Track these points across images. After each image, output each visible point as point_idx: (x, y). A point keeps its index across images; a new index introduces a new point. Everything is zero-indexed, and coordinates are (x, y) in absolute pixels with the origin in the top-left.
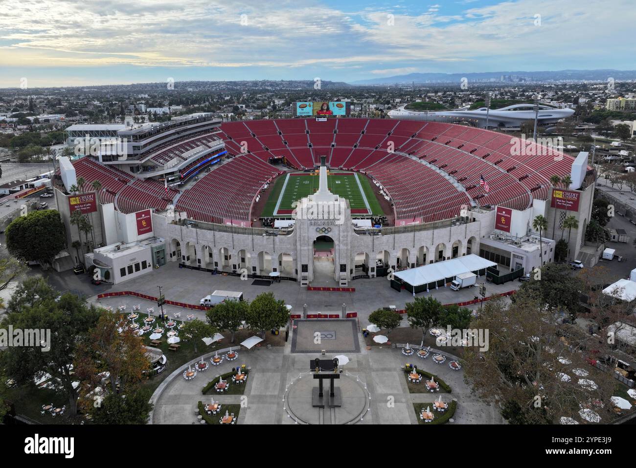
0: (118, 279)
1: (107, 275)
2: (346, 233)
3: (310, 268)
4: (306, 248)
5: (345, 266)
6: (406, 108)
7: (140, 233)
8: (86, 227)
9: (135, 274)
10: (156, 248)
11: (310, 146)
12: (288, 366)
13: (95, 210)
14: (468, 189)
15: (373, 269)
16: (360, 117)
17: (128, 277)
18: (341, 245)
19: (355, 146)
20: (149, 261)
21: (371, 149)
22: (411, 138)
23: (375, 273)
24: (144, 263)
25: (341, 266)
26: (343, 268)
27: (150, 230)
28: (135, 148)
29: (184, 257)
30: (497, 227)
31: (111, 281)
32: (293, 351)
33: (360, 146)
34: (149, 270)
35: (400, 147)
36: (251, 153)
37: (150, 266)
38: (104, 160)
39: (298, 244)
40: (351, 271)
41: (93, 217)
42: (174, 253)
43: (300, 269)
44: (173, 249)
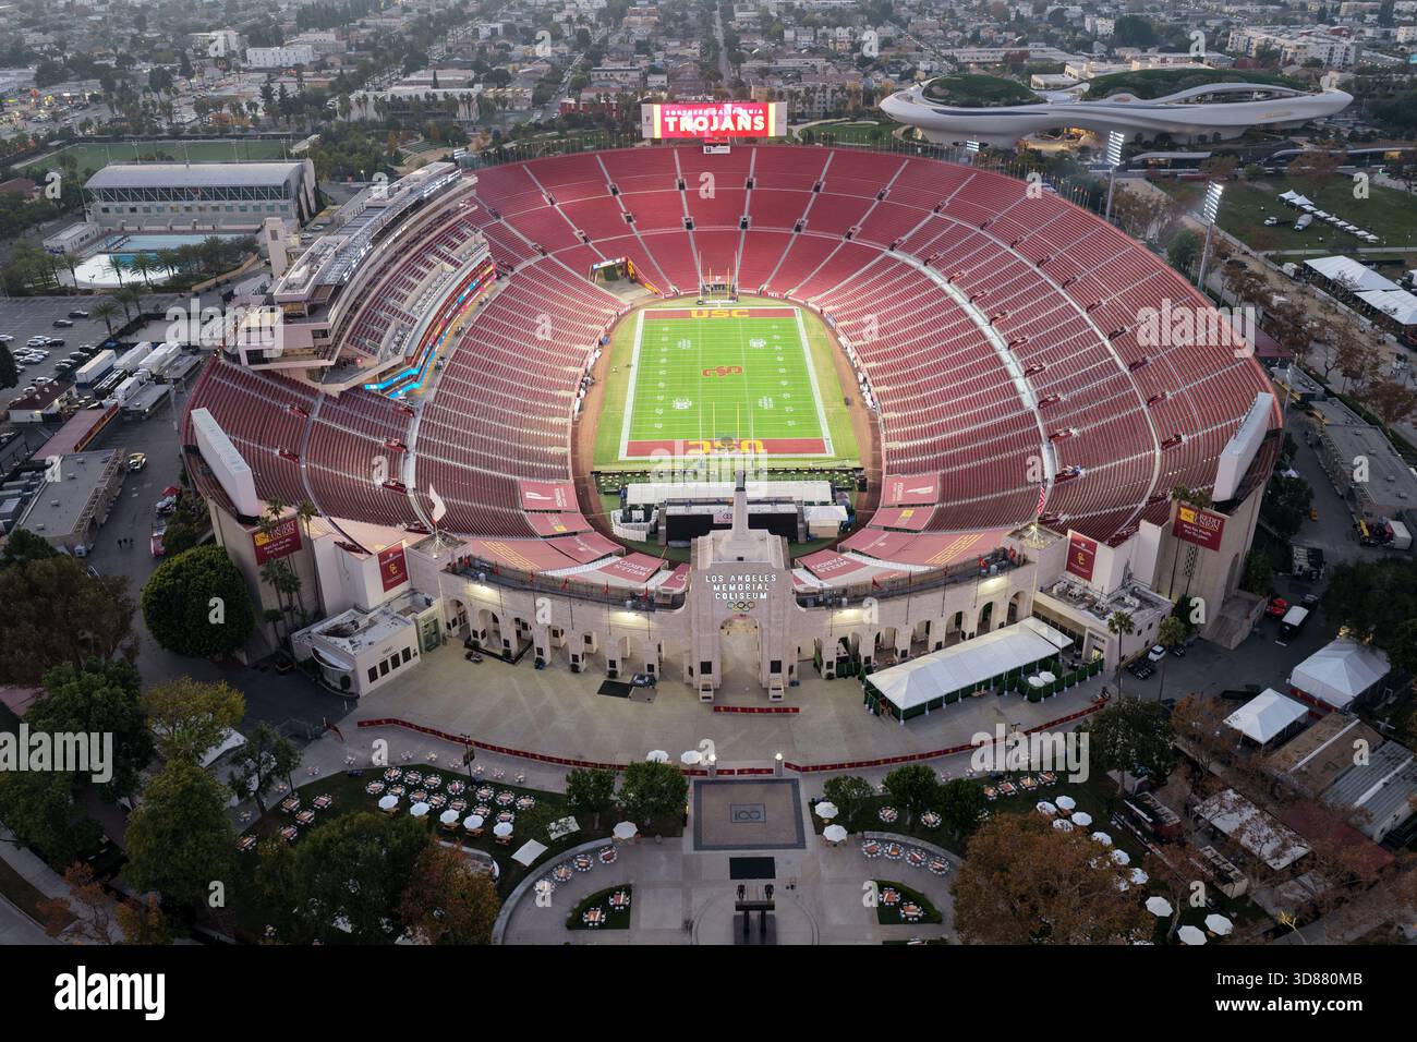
0: (365, 687)
1: (346, 681)
2: (781, 612)
3: (716, 667)
4: (708, 635)
5: (780, 662)
6: (928, 93)
7: (387, 587)
8: (288, 584)
9: (393, 673)
10: (423, 620)
11: (689, 226)
12: (690, 876)
13: (299, 547)
14: (1043, 403)
15: (830, 665)
16: (811, 102)
17: (382, 680)
18: (773, 632)
19: (798, 229)
20: (414, 646)
21: (834, 237)
22: (933, 214)
23: (833, 671)
24: (407, 654)
25: (773, 663)
26: (776, 667)
27: (405, 578)
28: (316, 334)
29: (475, 633)
30: (1069, 568)
31: (351, 690)
32: (698, 846)
33: (809, 227)
34: (415, 661)
35: (904, 238)
36: (550, 255)
37: (415, 654)
38: (251, 362)
39: (694, 628)
40: (791, 670)
41: (297, 560)
42: (454, 621)
43: (697, 669)
44: (452, 615)
